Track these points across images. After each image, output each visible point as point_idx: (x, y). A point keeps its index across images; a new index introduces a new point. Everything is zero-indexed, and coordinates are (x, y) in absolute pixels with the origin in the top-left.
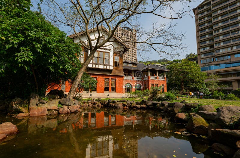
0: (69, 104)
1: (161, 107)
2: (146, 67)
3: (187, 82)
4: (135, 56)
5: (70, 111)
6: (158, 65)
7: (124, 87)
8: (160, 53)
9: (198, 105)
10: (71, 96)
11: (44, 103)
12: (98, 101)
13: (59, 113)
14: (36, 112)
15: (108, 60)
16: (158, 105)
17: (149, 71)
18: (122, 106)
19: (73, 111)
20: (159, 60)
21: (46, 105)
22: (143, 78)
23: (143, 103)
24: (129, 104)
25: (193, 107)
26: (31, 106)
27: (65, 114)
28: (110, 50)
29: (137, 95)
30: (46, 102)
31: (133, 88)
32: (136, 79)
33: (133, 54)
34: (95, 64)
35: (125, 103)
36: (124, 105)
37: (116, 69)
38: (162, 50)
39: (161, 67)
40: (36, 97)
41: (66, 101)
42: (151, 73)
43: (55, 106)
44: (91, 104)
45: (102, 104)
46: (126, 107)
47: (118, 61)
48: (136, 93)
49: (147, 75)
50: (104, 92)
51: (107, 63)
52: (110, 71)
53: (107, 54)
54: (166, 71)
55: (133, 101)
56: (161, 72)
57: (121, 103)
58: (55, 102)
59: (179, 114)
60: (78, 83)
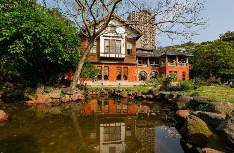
0: (70, 93)
1: (169, 98)
2: (164, 53)
3: (218, 68)
4: (153, 42)
5: (72, 99)
6: (181, 50)
7: (138, 75)
8: (169, 34)
9: (210, 101)
10: (73, 85)
11: (48, 92)
12: (105, 90)
13: (61, 102)
14: (41, 100)
15: (120, 48)
16: (166, 97)
17: (167, 58)
18: (127, 95)
19: (75, 99)
20: (183, 44)
21: (50, 94)
22: (160, 65)
23: (150, 93)
24: (134, 93)
25: (201, 103)
26: (38, 95)
27: (67, 102)
28: (122, 37)
29: (151, 84)
30: (50, 91)
31: (148, 76)
32: (152, 67)
33: (151, 40)
34: (107, 53)
35: (130, 93)
36: (129, 95)
37: (128, 57)
38: (170, 30)
39: (184, 51)
40: (42, 86)
41: (67, 90)
42: (170, 59)
43: (57, 95)
44: (99, 92)
45: (109, 93)
46: (131, 97)
47: (131, 48)
48: (150, 82)
49: (164, 61)
50: (116, 81)
51: (119, 52)
52: (122, 59)
53: (118, 42)
54: (188, 57)
55: (139, 91)
56: (182, 58)
57: (126, 92)
58: (57, 92)
59: (180, 111)
60: (79, 73)
